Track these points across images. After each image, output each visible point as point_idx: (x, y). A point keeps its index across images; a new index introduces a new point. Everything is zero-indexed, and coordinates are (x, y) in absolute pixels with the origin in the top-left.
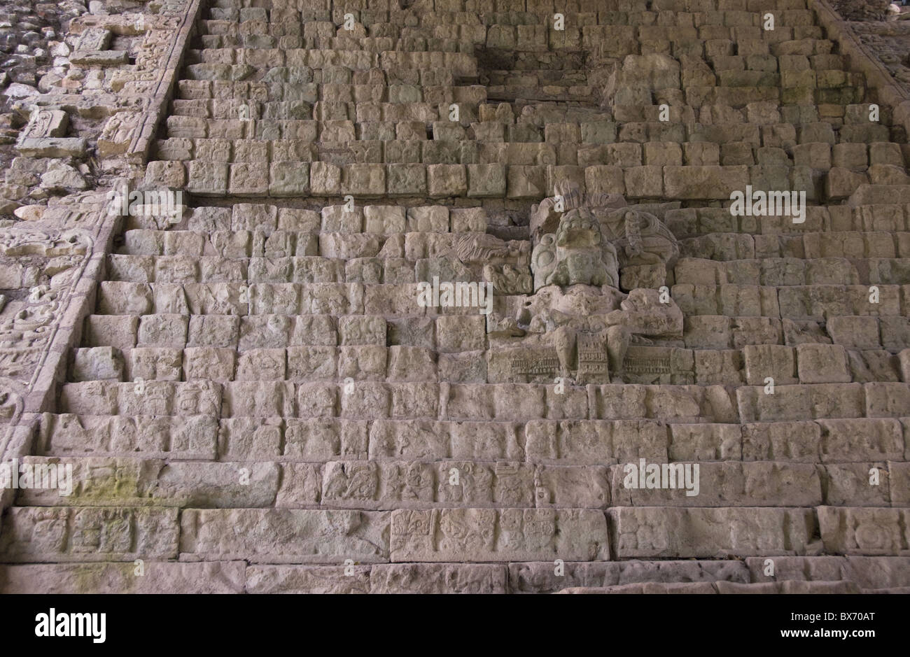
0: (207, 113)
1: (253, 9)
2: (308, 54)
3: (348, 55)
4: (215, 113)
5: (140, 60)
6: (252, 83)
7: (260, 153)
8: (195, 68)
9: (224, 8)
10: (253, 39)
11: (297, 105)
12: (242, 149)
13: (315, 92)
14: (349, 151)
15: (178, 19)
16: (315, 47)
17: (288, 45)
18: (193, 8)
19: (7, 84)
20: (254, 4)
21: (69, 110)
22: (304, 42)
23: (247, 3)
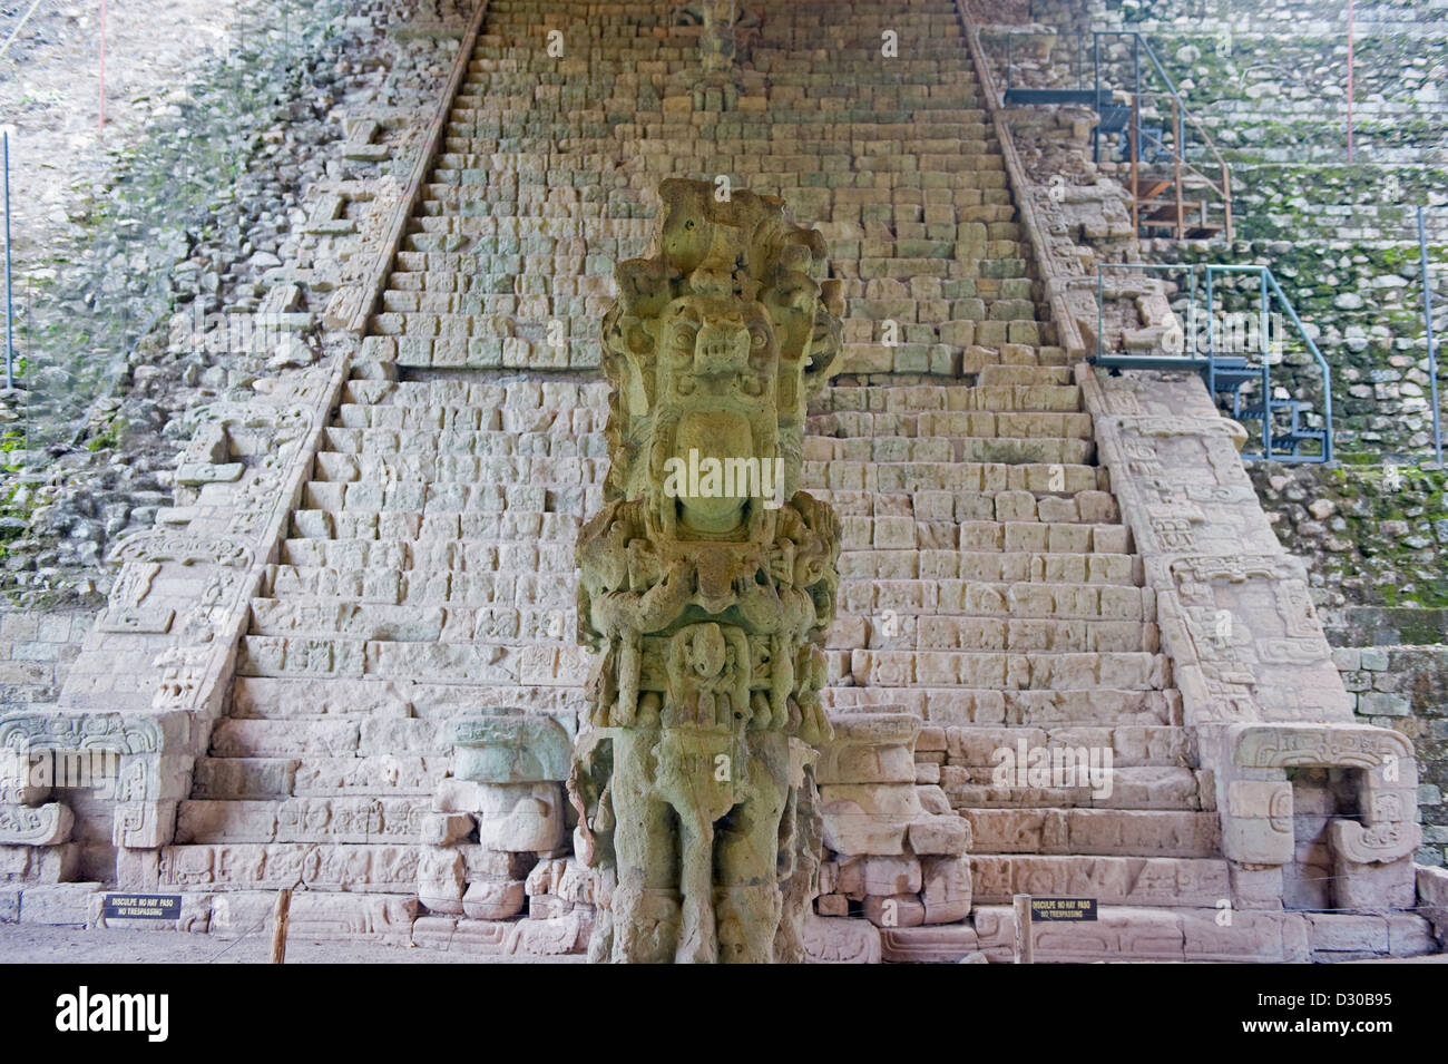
0: (420, 286)
1: (474, 171)
2: (518, 221)
3: (555, 222)
4: (427, 286)
5: (365, 231)
6: (463, 254)
7: (462, 327)
8: (414, 237)
9: (447, 169)
10: (470, 204)
11: (500, 278)
12: (447, 323)
13: (518, 264)
14: (540, 325)
15: (403, 184)
16: (526, 214)
17: (501, 211)
18: (417, 173)
19: (252, 253)
20: (475, 165)
21: (301, 285)
22: (517, 208)
23: (470, 163)
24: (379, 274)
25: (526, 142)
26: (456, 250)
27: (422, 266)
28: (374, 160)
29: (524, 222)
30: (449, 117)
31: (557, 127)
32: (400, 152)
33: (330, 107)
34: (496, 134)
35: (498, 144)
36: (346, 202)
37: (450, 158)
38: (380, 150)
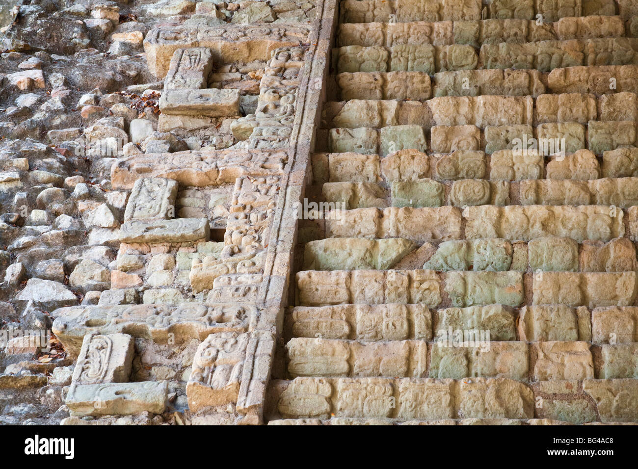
0: (346, 329)
1: (401, 128)
2: (501, 214)
3: (570, 213)
4: (358, 328)
5: (232, 237)
6: (414, 273)
7: (439, 401)
8: (318, 246)
9: (352, 128)
10: (407, 186)
11: (492, 313)
12: (409, 395)
13: (519, 287)
14: (585, 396)
15: (282, 155)
16: (512, 199)
17: (465, 195)
18: (306, 133)
19: (23, 279)
20: (399, 120)
21: (135, 334)
22: (493, 189)
23: (389, 116)
24: (275, 309)
25: (486, 75)
26: (395, 264)
27: (343, 294)
28: (214, 116)
29: (512, 214)
30: (338, 39)
31: (540, 48)
32: (265, 98)
33: (113, 27)
34: (427, 65)
35: (433, 82)
36: (181, 189)
37: (353, 109)
38: (227, 97)
